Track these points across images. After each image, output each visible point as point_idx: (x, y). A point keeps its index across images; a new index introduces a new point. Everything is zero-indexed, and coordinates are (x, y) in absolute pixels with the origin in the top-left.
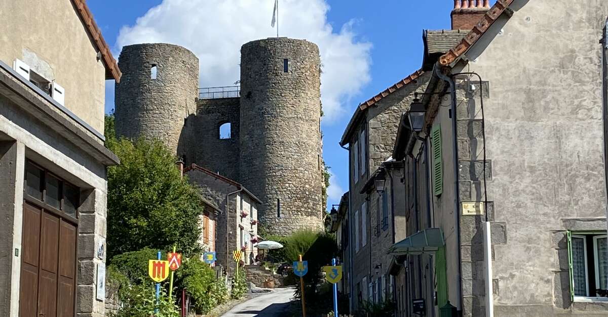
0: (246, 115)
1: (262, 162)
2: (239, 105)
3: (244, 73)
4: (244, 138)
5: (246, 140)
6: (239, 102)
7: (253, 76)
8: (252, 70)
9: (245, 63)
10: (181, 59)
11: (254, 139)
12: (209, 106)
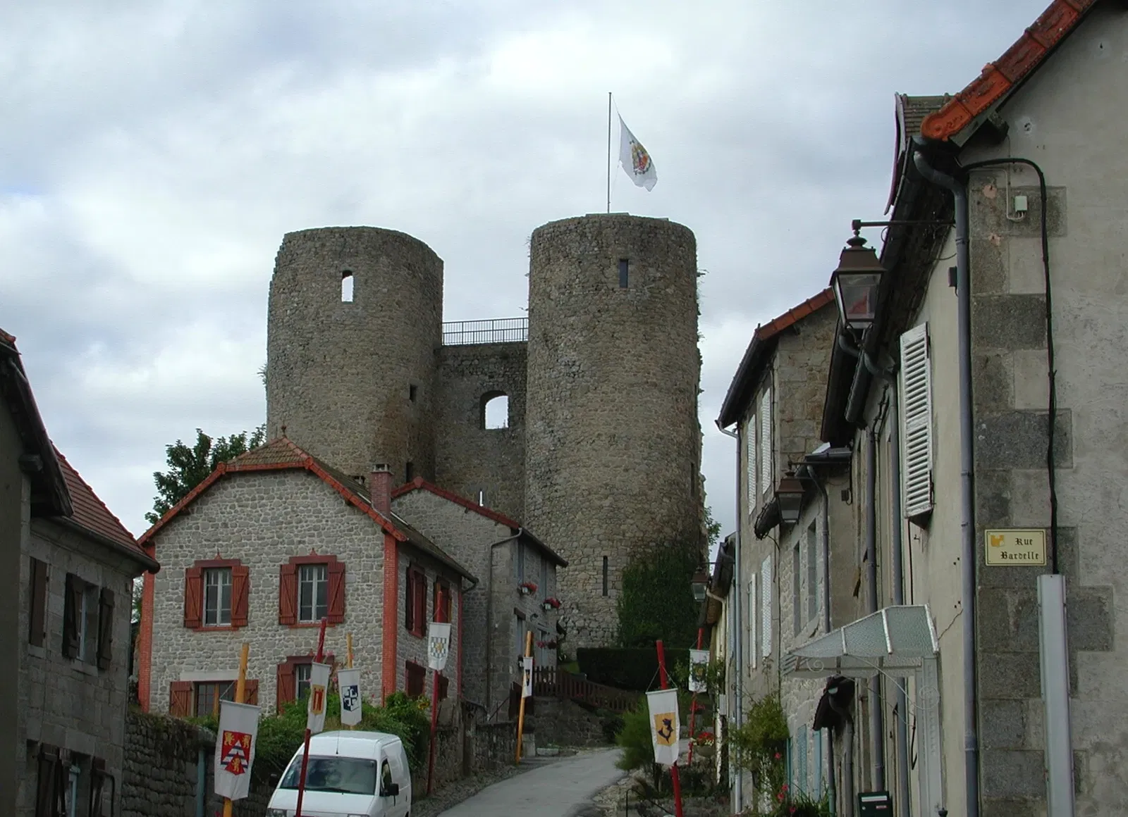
0: (540, 378)
1: (572, 479)
2: (526, 358)
3: (536, 291)
4: (535, 425)
5: (538, 430)
6: (525, 350)
7: (555, 294)
8: (552, 284)
9: (539, 269)
10: (404, 260)
11: (556, 428)
12: (462, 361)
